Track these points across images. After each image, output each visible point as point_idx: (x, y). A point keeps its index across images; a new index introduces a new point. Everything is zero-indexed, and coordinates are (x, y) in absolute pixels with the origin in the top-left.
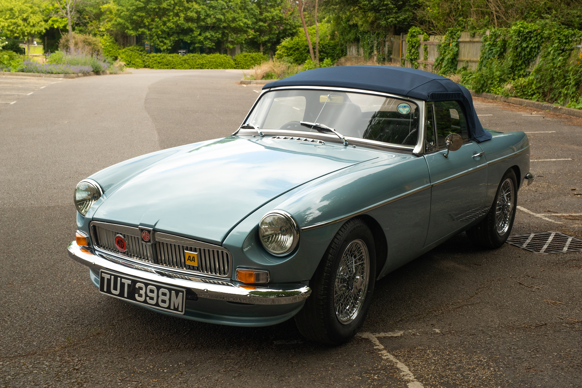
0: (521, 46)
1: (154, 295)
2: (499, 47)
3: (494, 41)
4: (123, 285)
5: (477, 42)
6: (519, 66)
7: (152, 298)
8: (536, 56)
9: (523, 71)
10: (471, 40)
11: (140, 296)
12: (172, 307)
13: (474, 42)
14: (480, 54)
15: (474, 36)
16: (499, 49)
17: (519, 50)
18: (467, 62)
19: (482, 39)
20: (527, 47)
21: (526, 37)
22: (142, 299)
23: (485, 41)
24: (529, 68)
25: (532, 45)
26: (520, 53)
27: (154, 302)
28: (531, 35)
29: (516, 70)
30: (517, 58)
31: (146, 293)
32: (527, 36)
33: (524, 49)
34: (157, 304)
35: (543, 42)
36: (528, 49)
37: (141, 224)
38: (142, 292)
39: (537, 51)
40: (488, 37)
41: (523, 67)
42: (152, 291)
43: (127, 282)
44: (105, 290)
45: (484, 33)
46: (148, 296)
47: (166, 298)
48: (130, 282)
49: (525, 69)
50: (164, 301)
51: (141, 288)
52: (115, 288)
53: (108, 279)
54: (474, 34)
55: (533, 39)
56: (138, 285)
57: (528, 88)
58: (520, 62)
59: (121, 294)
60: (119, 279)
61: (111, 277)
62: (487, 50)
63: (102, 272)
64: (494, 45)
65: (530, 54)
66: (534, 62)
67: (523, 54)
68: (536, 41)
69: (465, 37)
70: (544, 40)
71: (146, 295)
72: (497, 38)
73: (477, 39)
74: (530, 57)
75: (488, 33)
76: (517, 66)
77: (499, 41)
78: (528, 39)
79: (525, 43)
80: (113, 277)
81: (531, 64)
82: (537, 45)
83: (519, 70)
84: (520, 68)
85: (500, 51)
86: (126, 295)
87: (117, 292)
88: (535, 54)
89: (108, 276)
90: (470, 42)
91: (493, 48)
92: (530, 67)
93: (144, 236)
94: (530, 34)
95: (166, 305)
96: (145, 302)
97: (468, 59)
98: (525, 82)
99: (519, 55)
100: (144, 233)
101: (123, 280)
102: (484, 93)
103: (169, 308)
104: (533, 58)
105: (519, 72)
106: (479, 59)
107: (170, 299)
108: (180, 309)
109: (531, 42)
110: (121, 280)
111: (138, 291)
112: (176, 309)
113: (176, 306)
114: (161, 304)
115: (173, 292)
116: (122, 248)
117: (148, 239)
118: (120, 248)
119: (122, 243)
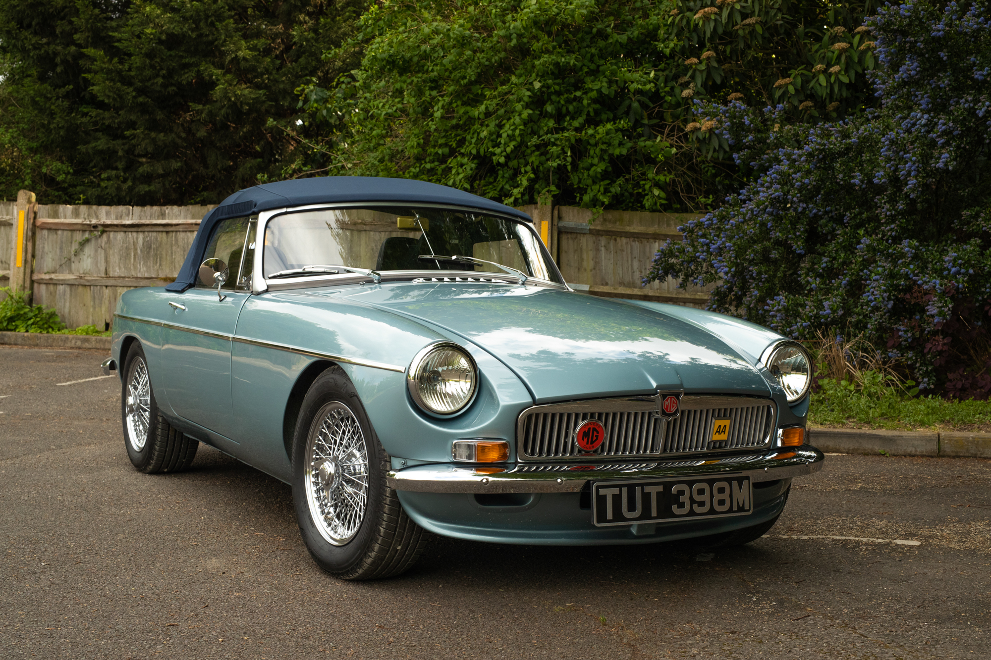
1: (706, 497)
4: (646, 497)
7: (702, 504)
11: (681, 505)
12: (735, 508)
27: (706, 508)
31: (691, 498)
34: (712, 511)
38: (684, 499)
42: (701, 492)
43: (653, 491)
44: (610, 516)
46: (695, 502)
47: (725, 496)
48: (660, 488)
50: (722, 502)
51: (681, 493)
52: (632, 508)
53: (614, 496)
56: (674, 489)
59: (646, 515)
60: (638, 489)
61: (621, 491)
63: (597, 487)
71: (692, 501)
80: (625, 490)
87: (637, 513)
89: (616, 491)
93: (667, 406)
95: (726, 507)
96: (692, 513)
101: (647, 489)
103: (730, 510)
107: (731, 496)
108: (746, 508)
110: (643, 490)
111: (675, 499)
112: (741, 509)
113: (741, 505)
114: (718, 508)
115: (735, 484)
116: (592, 442)
117: (673, 410)
118: (587, 443)
119: (595, 433)
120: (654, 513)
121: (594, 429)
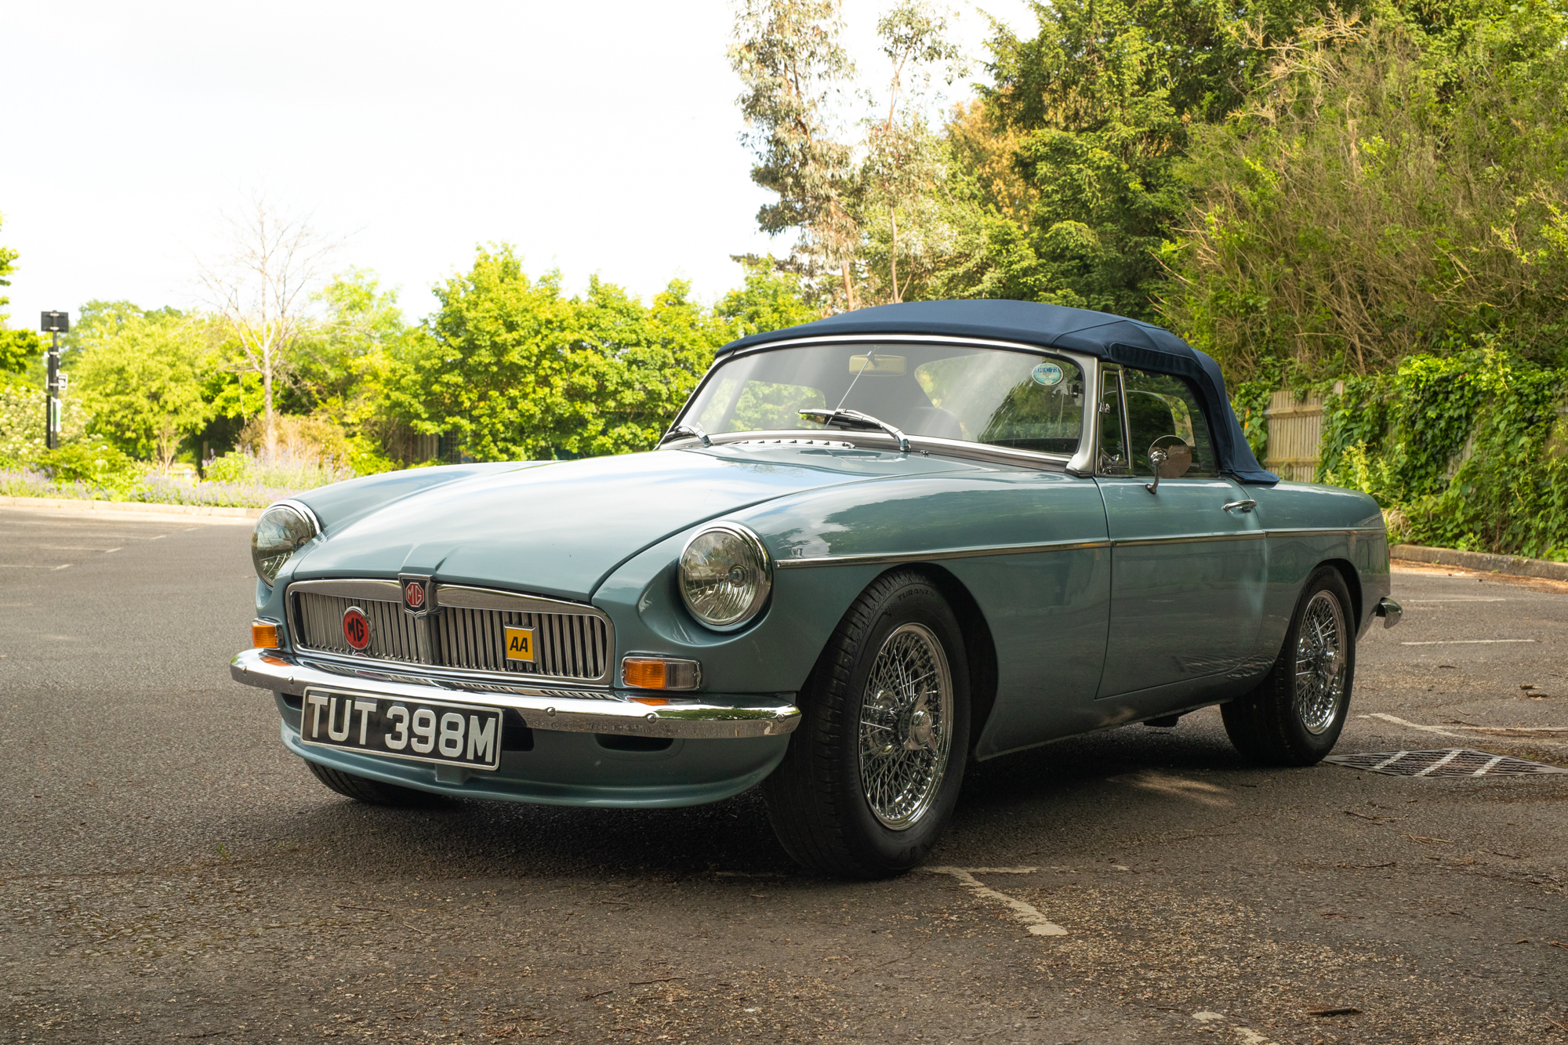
0: (1424, 417)
1: (429, 732)
2: (1368, 421)
3: (1356, 408)
4: (356, 717)
5: (1313, 414)
6: (1421, 466)
7: (423, 740)
8: (1462, 439)
9: (1431, 479)
10: (1298, 409)
11: (397, 737)
12: (470, 756)
13: (1305, 415)
14: (1319, 444)
15: (1303, 398)
16: (1368, 428)
17: (1419, 426)
18: (1290, 465)
19: (1324, 406)
20: (1440, 417)
21: (1436, 394)
22: (400, 745)
23: (1334, 408)
24: (1446, 471)
25: (1451, 412)
26: (1422, 433)
27: (428, 748)
28: (1447, 387)
29: (1412, 477)
30: (1414, 448)
31: (410, 728)
32: (1437, 389)
33: (1430, 424)
34: (436, 753)
35: (1478, 404)
36: (1443, 424)
37: (405, 569)
38: (401, 727)
39: (1464, 427)
40: (1340, 398)
41: (1432, 469)
42: (424, 722)
43: (367, 708)
44: (316, 732)
45: (1330, 389)
46: (415, 736)
47: (458, 735)
48: (373, 707)
49: (1436, 473)
50: (451, 743)
51: (399, 719)
52: (339, 728)
53: (322, 707)
54: (1305, 393)
55: (1452, 397)
56: (391, 713)
57: (1445, 519)
58: (1423, 458)
59: (353, 739)
60: (348, 702)
61: (329, 702)
62: (1339, 430)
63: (309, 692)
64: (1355, 418)
65: (1447, 437)
66: (1458, 457)
67: (1429, 436)
68: (1462, 402)
69: (1282, 402)
70: (1480, 398)
71: (411, 734)
72: (1362, 400)
73: (1312, 406)
74: (1447, 442)
75: (1340, 389)
76: (1415, 468)
77: (1368, 410)
78: (1441, 397)
79: (1433, 407)
80: (334, 700)
81: (1451, 462)
82: (1463, 411)
83: (1420, 477)
84: (1422, 472)
85: (1370, 431)
86: (363, 741)
87: (343, 736)
88: (1460, 435)
89: (324, 701)
90: (1295, 415)
91: (1353, 425)
92: (1450, 470)
93: (411, 597)
94: (1445, 384)
95: (456, 752)
96: (408, 750)
97: (1292, 459)
98: (1436, 504)
99: (1421, 438)
100: (410, 588)
101: (358, 705)
103: (462, 757)
104: (1457, 447)
105: (1422, 483)
106: (1317, 456)
107: (466, 737)
108: (489, 758)
109: (1448, 405)
110: (353, 705)
111: (390, 727)
112: (479, 759)
113: (480, 754)
114: (445, 750)
115: (474, 719)
117: (420, 603)
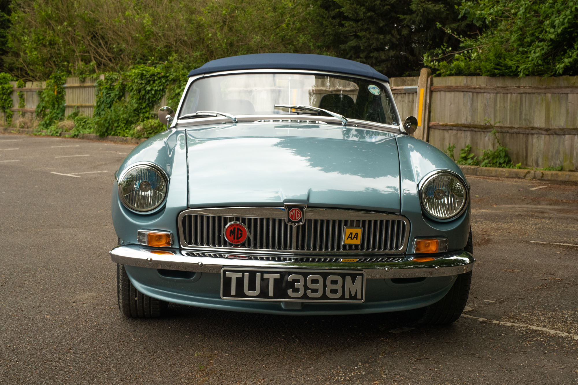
0: (145, 89)
1: (319, 286)
2: (117, 90)
3: (111, 85)
4: (265, 281)
5: (89, 87)
6: (144, 108)
7: (315, 291)
8: (160, 98)
9: (148, 113)
10: (82, 85)
11: (297, 290)
12: (347, 296)
13: (85, 87)
14: (95, 99)
15: (83, 80)
16: (117, 93)
17: (143, 92)
18: (78, 107)
19: (95, 84)
20: (152, 89)
21: (149, 81)
22: (301, 293)
23: (100, 84)
24: (153, 110)
25: (156, 88)
26: (144, 95)
27: (320, 294)
28: (154, 78)
29: (141, 112)
30: (141, 101)
31: (305, 285)
32: (150, 79)
33: (148, 92)
34: (324, 297)
35: (167, 85)
36: (153, 92)
37: (286, 201)
38: (299, 285)
39: (161, 93)
40: (103, 81)
41: (148, 109)
42: (315, 282)
43: (272, 277)
44: (233, 292)
45: (98, 77)
46: (309, 289)
47: (338, 287)
48: (277, 276)
49: (149, 111)
50: (334, 291)
51: (296, 281)
52: (252, 287)
53: (237, 279)
54: (84, 78)
55: (157, 82)
56: (290, 278)
57: (159, 129)
58: (144, 105)
59: (264, 293)
60: (258, 275)
61: (243, 275)
62: (105, 94)
63: (225, 271)
64: (111, 89)
65: (154, 97)
66: (159, 105)
67: (147, 97)
68: (160, 84)
69: (72, 82)
70: (169, 83)
71: (306, 287)
72: (113, 82)
73: (88, 84)
74: (154, 99)
75: (102, 77)
76: (141, 109)
77: (117, 85)
78: (152, 82)
79: (148, 86)
80: (247, 274)
81: (155, 107)
82: (161, 87)
83: (143, 113)
84: (144, 110)
85: (118, 94)
87: (257, 292)
88: (160, 96)
89: (239, 275)
90: (80, 87)
91: (110, 92)
92: (155, 109)
93: (292, 216)
94: (153, 77)
95: (339, 295)
96: (305, 297)
97: (79, 104)
98: (155, 123)
99: (143, 98)
100: (292, 211)
101: (266, 276)
102: (110, 137)
103: (342, 297)
104: (158, 101)
105: (144, 115)
106: (94, 104)
107: (343, 287)
108: (359, 296)
109: (155, 85)
110: (262, 276)
111: (291, 285)
112: (352, 298)
113: (353, 295)
114: (329, 294)
115: (348, 279)
116: (238, 238)
117: (298, 219)
118: (234, 238)
119: (240, 232)
120: (271, 294)
121: (238, 229)
